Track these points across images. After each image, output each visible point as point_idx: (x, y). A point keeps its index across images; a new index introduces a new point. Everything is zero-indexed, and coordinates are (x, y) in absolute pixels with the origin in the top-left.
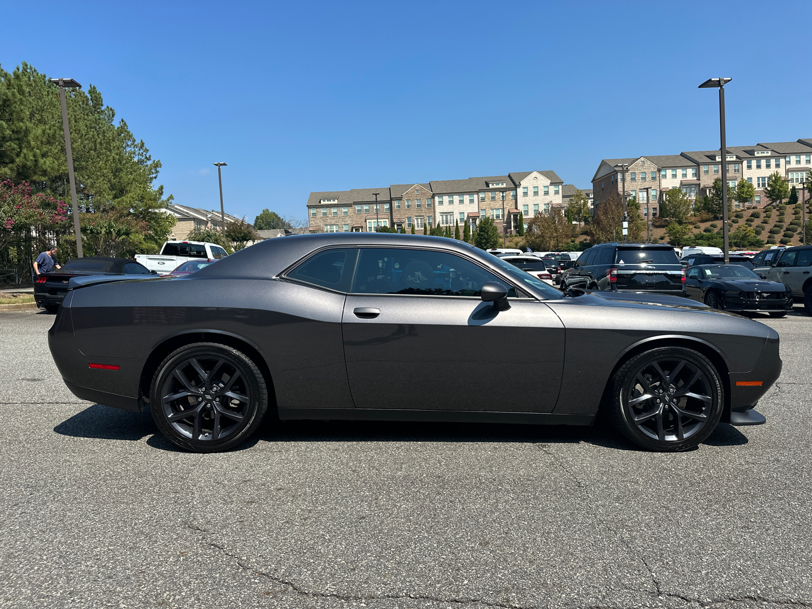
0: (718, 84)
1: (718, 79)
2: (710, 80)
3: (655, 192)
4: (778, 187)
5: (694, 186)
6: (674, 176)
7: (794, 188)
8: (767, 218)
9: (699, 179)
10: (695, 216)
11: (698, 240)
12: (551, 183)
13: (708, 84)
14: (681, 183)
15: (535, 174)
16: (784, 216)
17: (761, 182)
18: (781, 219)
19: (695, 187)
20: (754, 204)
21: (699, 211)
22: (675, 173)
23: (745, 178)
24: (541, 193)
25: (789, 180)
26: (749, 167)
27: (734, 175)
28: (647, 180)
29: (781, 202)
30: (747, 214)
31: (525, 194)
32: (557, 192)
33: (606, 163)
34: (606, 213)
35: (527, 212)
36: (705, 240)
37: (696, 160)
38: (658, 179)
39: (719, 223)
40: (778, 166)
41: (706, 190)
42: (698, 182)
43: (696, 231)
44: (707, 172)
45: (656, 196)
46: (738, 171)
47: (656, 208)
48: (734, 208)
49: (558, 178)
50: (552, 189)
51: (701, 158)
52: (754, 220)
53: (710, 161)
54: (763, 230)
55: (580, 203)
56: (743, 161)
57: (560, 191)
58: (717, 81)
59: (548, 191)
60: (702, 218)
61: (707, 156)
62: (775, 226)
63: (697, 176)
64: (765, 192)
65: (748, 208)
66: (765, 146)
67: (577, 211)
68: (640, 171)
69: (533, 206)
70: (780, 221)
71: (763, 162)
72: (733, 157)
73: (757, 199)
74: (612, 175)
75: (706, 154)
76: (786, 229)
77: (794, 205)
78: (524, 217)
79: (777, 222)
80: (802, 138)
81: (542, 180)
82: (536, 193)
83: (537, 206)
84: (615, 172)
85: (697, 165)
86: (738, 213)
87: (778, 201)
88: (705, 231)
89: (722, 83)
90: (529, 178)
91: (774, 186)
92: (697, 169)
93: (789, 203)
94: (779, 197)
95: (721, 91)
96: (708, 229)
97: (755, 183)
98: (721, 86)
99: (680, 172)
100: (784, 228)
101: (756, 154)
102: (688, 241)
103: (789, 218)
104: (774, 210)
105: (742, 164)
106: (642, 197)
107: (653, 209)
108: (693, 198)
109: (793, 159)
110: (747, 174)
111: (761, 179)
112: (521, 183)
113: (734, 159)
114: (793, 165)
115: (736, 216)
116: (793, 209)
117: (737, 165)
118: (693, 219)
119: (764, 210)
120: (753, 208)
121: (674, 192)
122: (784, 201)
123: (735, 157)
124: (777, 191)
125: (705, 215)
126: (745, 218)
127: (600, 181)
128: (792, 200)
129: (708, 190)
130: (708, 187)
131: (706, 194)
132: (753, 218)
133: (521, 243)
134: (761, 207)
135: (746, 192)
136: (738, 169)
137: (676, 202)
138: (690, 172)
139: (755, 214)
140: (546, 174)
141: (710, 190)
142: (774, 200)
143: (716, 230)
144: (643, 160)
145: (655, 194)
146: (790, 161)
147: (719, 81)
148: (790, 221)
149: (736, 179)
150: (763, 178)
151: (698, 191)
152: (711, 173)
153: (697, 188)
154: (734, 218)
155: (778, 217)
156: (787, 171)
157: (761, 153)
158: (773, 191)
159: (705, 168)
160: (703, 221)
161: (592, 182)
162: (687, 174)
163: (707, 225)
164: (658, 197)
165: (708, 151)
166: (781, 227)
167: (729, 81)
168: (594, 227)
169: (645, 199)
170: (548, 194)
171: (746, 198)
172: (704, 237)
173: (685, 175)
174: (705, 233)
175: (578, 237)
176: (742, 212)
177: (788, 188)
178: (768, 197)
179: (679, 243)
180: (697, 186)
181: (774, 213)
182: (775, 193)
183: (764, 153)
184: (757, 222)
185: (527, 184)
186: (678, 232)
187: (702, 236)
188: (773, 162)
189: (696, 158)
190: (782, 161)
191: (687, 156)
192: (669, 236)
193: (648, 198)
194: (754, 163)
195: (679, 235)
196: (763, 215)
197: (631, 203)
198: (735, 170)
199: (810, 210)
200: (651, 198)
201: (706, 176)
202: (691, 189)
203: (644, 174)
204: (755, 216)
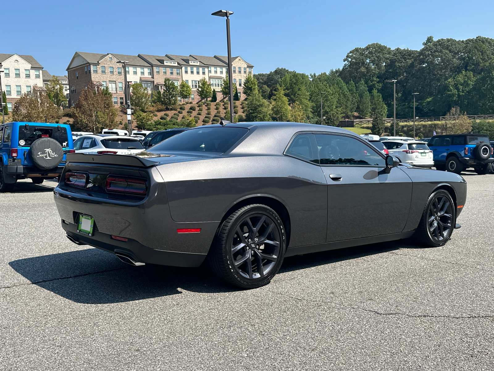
0: (226, 14)
1: (226, 11)
2: (221, 11)
3: (121, 84)
4: (206, 89)
5: (150, 82)
6: (135, 73)
7: (214, 90)
8: (200, 111)
9: (153, 78)
10: (153, 106)
11: (158, 125)
12: (31, 67)
13: (219, 13)
14: (140, 79)
15: (15, 57)
16: (210, 110)
17: (194, 84)
18: (209, 112)
19: (151, 84)
20: (190, 100)
21: (155, 103)
22: (135, 71)
23: (184, 79)
24: (23, 75)
25: (211, 85)
26: (186, 72)
27: (177, 77)
28: (115, 73)
29: (207, 100)
30: (188, 107)
31: (7, 75)
32: (38, 76)
33: (79, 55)
34: (86, 99)
35: (10, 92)
36: (162, 126)
37: (150, 62)
38: (123, 74)
39: (171, 113)
40: (204, 73)
41: (158, 87)
42: (152, 80)
43: (155, 119)
44: (158, 72)
45: (122, 87)
46: (179, 75)
47: (122, 98)
48: (179, 103)
49: (37, 63)
50: (33, 73)
51: (153, 61)
52: (192, 112)
53: (159, 64)
54: (199, 120)
55: (56, 88)
56: (182, 67)
57: (41, 75)
58: (225, 13)
59: (29, 75)
60: (158, 109)
61: (158, 60)
62: (206, 117)
63: (152, 74)
64: (198, 92)
65: (187, 103)
66: (195, 57)
67: (55, 95)
68: (109, 66)
69: (15, 87)
70: (208, 114)
71: (195, 70)
72: (175, 63)
73: (192, 96)
74: (86, 66)
75: (157, 58)
76: (213, 119)
77: (215, 103)
78: (7, 97)
79: (206, 114)
80: (217, 55)
81: (23, 64)
82: (18, 75)
83: (19, 88)
84: (88, 64)
85: (152, 66)
86: (182, 106)
87: (205, 99)
88: (161, 118)
89: (228, 14)
90: (10, 60)
91: (203, 87)
92: (152, 69)
93: (212, 101)
94: (206, 97)
95: (228, 21)
96: (163, 117)
97: (190, 84)
98: (227, 17)
99: (139, 70)
100: (211, 119)
101: (190, 64)
102: (150, 126)
103: (213, 112)
104: (204, 106)
105: (182, 69)
106: (112, 88)
107: (120, 98)
108: (150, 92)
109: (213, 69)
110: (186, 77)
111: (194, 81)
112: (2, 64)
113: (176, 65)
114: (213, 74)
115: (181, 109)
116: (215, 105)
117: (178, 69)
118: (152, 109)
119: (198, 105)
120: (190, 103)
121: (136, 86)
122: (209, 99)
123: (177, 63)
124: (205, 92)
125: (160, 107)
126: (187, 110)
127: (74, 70)
128: (214, 99)
129: (160, 87)
130: (160, 85)
131: (159, 90)
132: (192, 110)
133: (8, 122)
134: (195, 102)
135: (186, 91)
136: (179, 73)
137: (139, 94)
138: (146, 71)
139: (193, 107)
140: (28, 59)
141: (161, 87)
142: (203, 98)
143: (168, 119)
144: (111, 57)
145: (121, 86)
146: (211, 71)
147: (226, 13)
148: (214, 115)
149: (178, 80)
150: (195, 81)
151: (153, 87)
152: (162, 73)
153: (152, 84)
154: (179, 110)
155: (207, 111)
156: (210, 78)
157: (194, 62)
158: (202, 91)
159: (157, 69)
160: (159, 111)
161: (66, 70)
162: (145, 72)
163: (162, 114)
164: (124, 89)
165: (158, 56)
166: (209, 118)
167: (232, 14)
168: (77, 110)
169: (114, 89)
170: (29, 77)
171: (187, 95)
172: (161, 123)
173: (143, 73)
174: (162, 121)
175: (61, 118)
176: (184, 106)
177: (211, 90)
178: (199, 96)
179: (144, 127)
180: (152, 83)
181: (204, 108)
182: (203, 93)
183: (195, 62)
184: (194, 113)
185: (8, 66)
186: (144, 118)
187: (160, 123)
188: (201, 70)
189: (150, 61)
190: (206, 70)
191: (143, 57)
192: (137, 121)
193: (116, 88)
194: (189, 69)
195: (145, 121)
196: (197, 109)
197: (105, 92)
198: (177, 73)
199: (225, 107)
200: (118, 89)
201: (157, 76)
202: (148, 85)
203: (112, 69)
204: (192, 109)
